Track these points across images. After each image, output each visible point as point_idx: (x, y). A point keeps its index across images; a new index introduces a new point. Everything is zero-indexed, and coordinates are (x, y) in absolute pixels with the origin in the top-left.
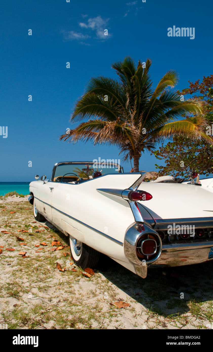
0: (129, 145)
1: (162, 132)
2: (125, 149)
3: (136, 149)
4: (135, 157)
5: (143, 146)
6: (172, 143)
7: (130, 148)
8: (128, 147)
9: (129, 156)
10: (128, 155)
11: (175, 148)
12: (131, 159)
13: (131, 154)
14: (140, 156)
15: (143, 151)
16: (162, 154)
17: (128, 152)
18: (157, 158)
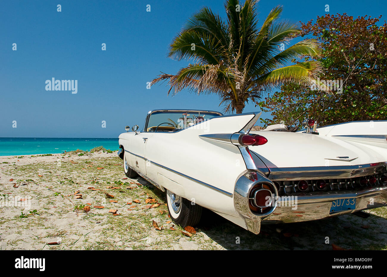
0: (231, 94)
1: (270, 79)
2: (227, 99)
3: (239, 99)
4: (238, 108)
5: (247, 96)
6: (279, 93)
7: (233, 97)
8: (230, 97)
9: (231, 107)
10: (229, 106)
11: (283, 98)
12: (233, 111)
13: (234, 104)
14: (244, 107)
15: (247, 101)
16: (269, 105)
17: (230, 102)
18: (263, 110)
